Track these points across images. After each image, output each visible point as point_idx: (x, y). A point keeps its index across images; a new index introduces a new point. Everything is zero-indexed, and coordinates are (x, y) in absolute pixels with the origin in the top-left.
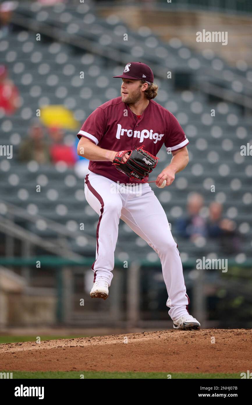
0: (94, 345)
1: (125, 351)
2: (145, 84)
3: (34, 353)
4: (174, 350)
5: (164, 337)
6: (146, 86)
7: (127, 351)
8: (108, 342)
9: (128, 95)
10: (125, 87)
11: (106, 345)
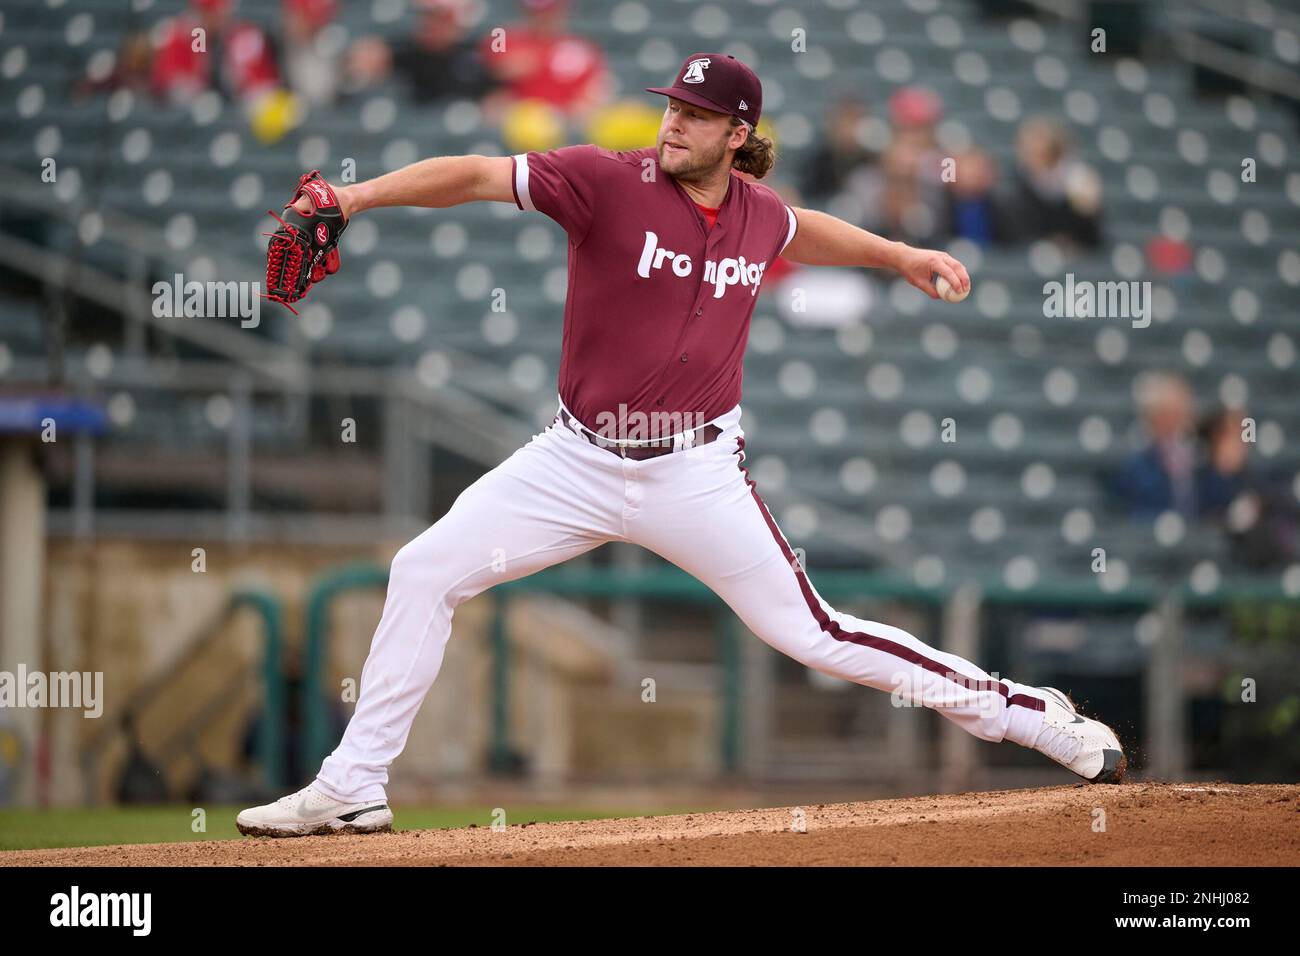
0: (840, 826)
1: (936, 845)
2: (741, 130)
3: (652, 850)
4: (1085, 847)
5: (1056, 805)
6: (742, 134)
7: (940, 846)
8: (883, 818)
9: (684, 155)
10: (681, 129)
11: (875, 826)
